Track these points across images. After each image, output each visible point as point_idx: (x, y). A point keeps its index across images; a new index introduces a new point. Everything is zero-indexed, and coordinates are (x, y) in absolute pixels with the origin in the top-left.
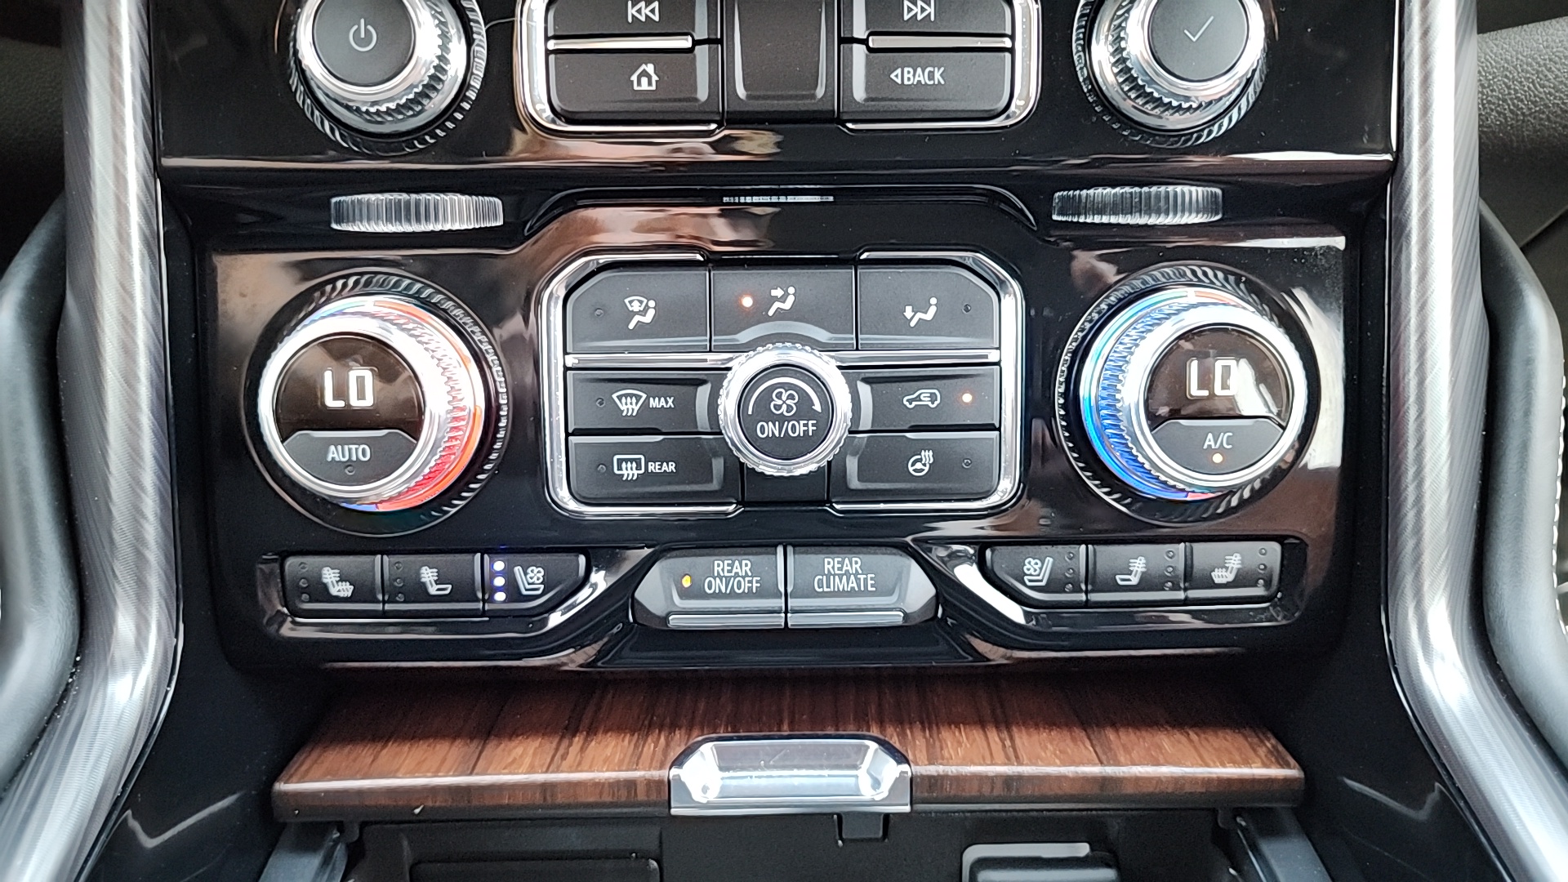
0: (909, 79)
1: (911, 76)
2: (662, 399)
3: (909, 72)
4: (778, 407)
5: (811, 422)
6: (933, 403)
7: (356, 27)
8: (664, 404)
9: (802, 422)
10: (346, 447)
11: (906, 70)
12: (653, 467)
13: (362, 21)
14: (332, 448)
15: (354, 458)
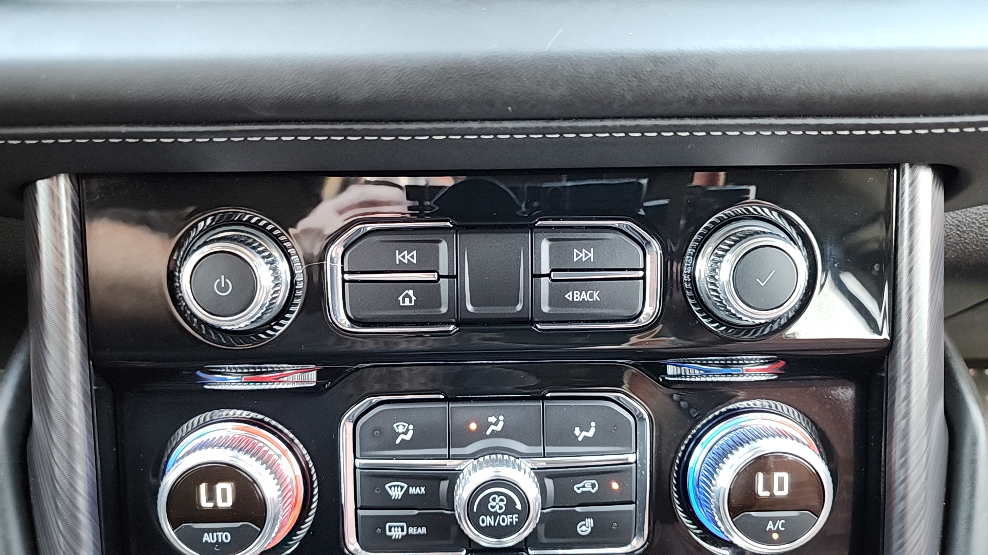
0: (577, 298)
1: (578, 296)
2: (418, 488)
3: (577, 294)
4: (493, 507)
5: (515, 516)
6: (593, 489)
7: (218, 280)
8: (419, 491)
9: (509, 516)
10: (215, 534)
11: (575, 292)
12: (413, 531)
13: (223, 277)
14: (206, 534)
15: (220, 541)
